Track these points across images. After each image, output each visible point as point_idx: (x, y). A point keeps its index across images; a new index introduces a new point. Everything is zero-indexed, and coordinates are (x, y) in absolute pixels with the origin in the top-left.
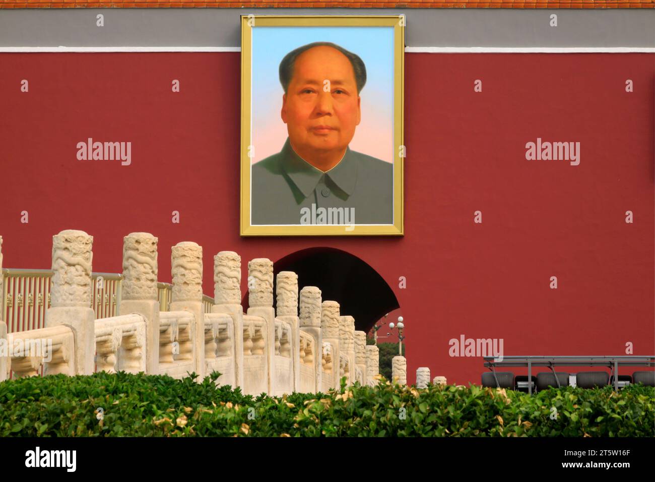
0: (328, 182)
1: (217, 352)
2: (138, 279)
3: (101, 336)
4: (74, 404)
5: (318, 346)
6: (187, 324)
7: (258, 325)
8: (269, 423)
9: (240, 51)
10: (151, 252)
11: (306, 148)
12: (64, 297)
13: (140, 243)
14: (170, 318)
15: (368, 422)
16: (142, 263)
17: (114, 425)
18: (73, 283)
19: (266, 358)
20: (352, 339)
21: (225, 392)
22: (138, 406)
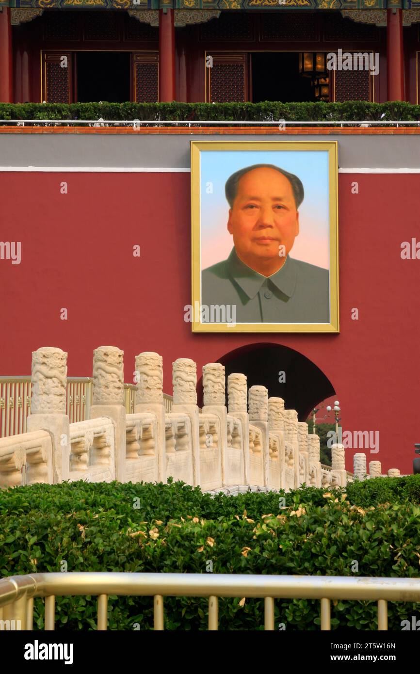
0: (271, 285)
1: (176, 447)
2: (107, 387)
3: (75, 438)
4: (59, 518)
5: (265, 437)
6: (150, 424)
7: (212, 422)
8: (231, 536)
9: (190, 171)
10: (118, 363)
11: (250, 256)
12: (42, 405)
13: (108, 355)
14: (136, 419)
15: (320, 538)
16: (110, 373)
17: (95, 537)
18: (50, 393)
19: (220, 450)
20: (296, 430)
21: (187, 491)
22: (115, 519)
